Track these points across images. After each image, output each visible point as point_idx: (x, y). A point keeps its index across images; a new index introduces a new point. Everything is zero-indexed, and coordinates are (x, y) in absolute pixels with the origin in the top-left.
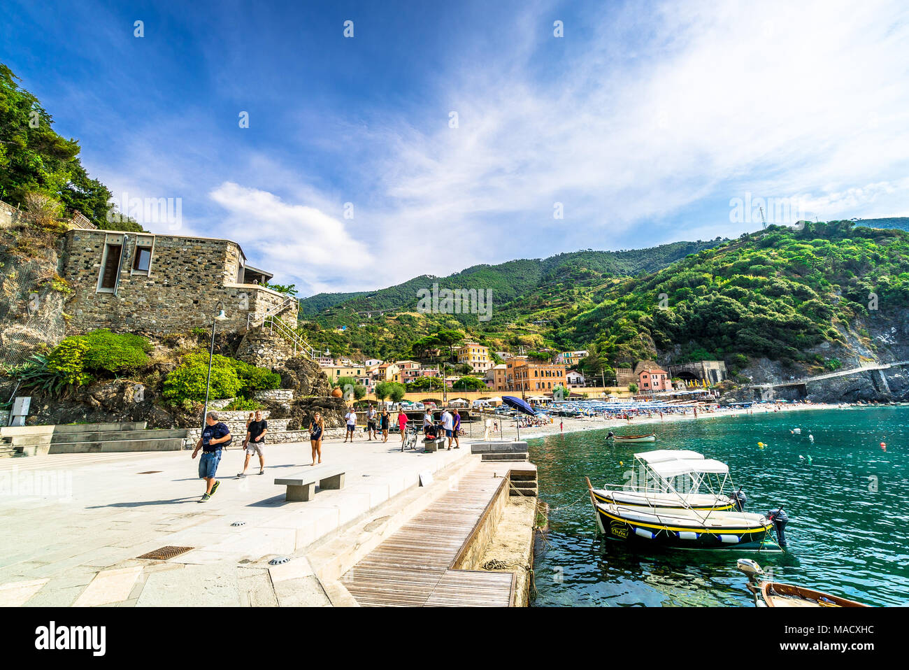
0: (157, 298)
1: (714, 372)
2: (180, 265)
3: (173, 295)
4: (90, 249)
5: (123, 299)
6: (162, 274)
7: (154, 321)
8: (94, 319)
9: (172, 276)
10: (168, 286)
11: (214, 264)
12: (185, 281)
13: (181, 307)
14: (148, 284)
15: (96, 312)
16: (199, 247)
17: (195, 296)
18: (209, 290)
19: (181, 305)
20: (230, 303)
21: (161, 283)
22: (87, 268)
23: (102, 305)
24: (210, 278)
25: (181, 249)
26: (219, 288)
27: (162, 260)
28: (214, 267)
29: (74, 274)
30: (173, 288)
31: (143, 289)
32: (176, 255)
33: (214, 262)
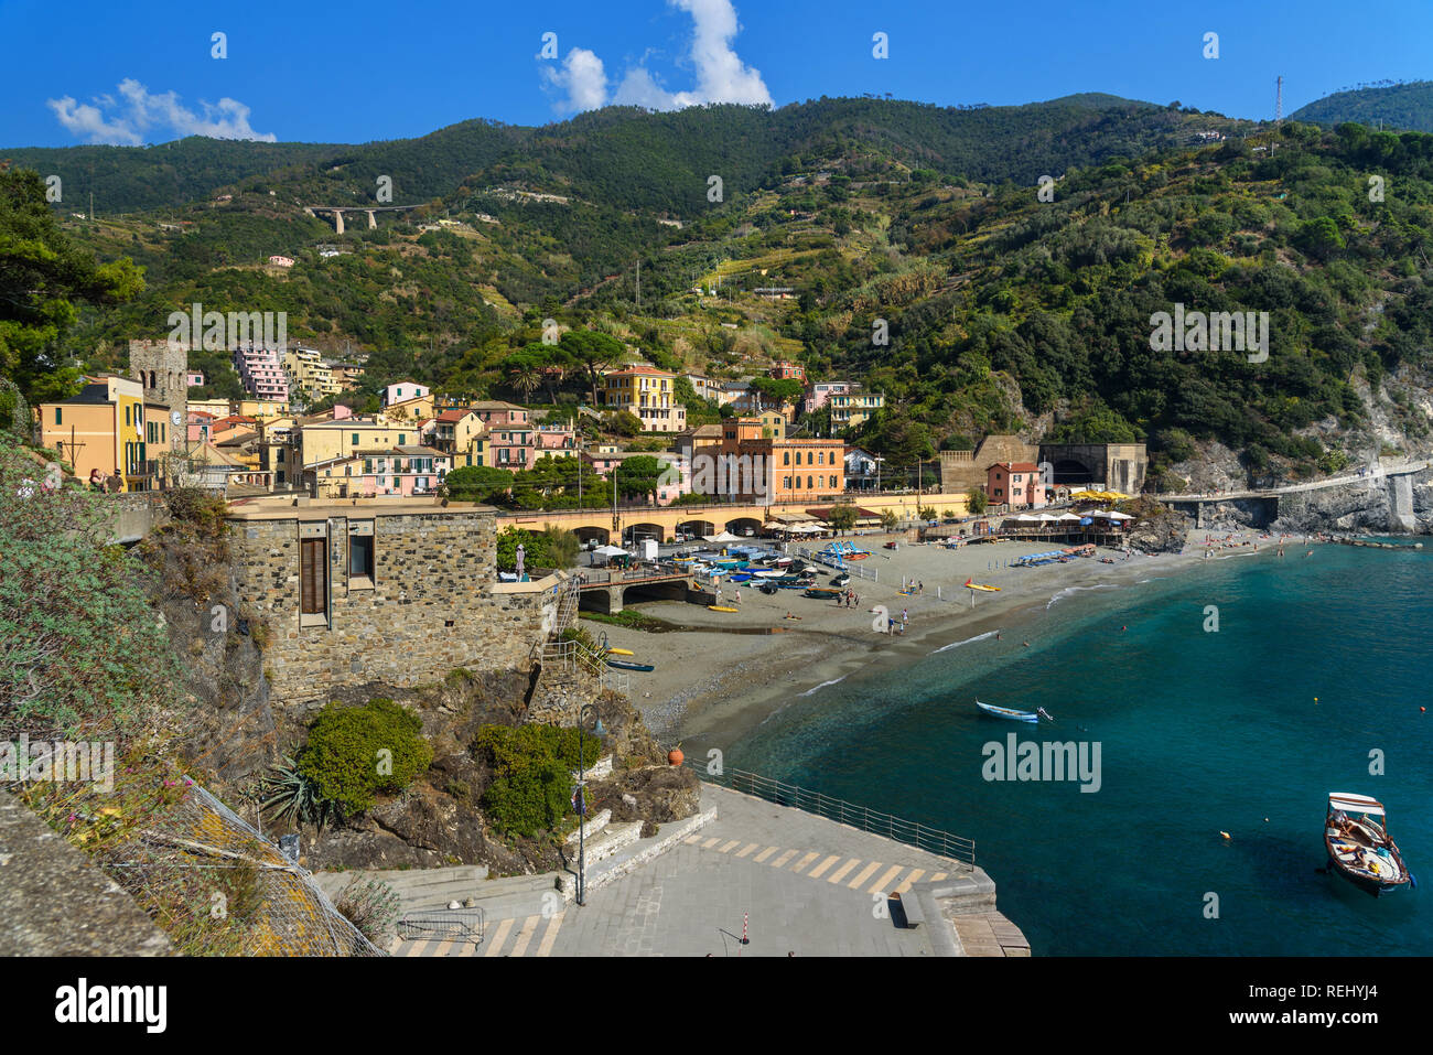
0: (392, 624)
1: (1124, 464)
2: (420, 563)
3: (415, 617)
4: (276, 552)
5: (342, 633)
6: (395, 582)
7: (393, 665)
8: (304, 671)
9: (410, 584)
10: (407, 602)
11: (472, 556)
12: (432, 591)
13: (430, 636)
14: (376, 603)
15: (305, 660)
16: (446, 529)
17: (448, 615)
18: (467, 601)
19: (429, 631)
20: (501, 620)
21: (395, 598)
22: (278, 586)
23: (311, 646)
24: (468, 581)
25: (417, 535)
26: (484, 596)
27: (391, 558)
28: (472, 560)
29: (260, 598)
30: (414, 604)
31: (369, 612)
32: (413, 546)
33: (470, 551)
